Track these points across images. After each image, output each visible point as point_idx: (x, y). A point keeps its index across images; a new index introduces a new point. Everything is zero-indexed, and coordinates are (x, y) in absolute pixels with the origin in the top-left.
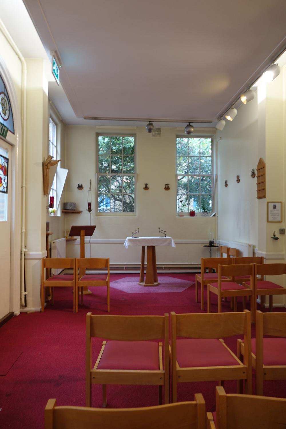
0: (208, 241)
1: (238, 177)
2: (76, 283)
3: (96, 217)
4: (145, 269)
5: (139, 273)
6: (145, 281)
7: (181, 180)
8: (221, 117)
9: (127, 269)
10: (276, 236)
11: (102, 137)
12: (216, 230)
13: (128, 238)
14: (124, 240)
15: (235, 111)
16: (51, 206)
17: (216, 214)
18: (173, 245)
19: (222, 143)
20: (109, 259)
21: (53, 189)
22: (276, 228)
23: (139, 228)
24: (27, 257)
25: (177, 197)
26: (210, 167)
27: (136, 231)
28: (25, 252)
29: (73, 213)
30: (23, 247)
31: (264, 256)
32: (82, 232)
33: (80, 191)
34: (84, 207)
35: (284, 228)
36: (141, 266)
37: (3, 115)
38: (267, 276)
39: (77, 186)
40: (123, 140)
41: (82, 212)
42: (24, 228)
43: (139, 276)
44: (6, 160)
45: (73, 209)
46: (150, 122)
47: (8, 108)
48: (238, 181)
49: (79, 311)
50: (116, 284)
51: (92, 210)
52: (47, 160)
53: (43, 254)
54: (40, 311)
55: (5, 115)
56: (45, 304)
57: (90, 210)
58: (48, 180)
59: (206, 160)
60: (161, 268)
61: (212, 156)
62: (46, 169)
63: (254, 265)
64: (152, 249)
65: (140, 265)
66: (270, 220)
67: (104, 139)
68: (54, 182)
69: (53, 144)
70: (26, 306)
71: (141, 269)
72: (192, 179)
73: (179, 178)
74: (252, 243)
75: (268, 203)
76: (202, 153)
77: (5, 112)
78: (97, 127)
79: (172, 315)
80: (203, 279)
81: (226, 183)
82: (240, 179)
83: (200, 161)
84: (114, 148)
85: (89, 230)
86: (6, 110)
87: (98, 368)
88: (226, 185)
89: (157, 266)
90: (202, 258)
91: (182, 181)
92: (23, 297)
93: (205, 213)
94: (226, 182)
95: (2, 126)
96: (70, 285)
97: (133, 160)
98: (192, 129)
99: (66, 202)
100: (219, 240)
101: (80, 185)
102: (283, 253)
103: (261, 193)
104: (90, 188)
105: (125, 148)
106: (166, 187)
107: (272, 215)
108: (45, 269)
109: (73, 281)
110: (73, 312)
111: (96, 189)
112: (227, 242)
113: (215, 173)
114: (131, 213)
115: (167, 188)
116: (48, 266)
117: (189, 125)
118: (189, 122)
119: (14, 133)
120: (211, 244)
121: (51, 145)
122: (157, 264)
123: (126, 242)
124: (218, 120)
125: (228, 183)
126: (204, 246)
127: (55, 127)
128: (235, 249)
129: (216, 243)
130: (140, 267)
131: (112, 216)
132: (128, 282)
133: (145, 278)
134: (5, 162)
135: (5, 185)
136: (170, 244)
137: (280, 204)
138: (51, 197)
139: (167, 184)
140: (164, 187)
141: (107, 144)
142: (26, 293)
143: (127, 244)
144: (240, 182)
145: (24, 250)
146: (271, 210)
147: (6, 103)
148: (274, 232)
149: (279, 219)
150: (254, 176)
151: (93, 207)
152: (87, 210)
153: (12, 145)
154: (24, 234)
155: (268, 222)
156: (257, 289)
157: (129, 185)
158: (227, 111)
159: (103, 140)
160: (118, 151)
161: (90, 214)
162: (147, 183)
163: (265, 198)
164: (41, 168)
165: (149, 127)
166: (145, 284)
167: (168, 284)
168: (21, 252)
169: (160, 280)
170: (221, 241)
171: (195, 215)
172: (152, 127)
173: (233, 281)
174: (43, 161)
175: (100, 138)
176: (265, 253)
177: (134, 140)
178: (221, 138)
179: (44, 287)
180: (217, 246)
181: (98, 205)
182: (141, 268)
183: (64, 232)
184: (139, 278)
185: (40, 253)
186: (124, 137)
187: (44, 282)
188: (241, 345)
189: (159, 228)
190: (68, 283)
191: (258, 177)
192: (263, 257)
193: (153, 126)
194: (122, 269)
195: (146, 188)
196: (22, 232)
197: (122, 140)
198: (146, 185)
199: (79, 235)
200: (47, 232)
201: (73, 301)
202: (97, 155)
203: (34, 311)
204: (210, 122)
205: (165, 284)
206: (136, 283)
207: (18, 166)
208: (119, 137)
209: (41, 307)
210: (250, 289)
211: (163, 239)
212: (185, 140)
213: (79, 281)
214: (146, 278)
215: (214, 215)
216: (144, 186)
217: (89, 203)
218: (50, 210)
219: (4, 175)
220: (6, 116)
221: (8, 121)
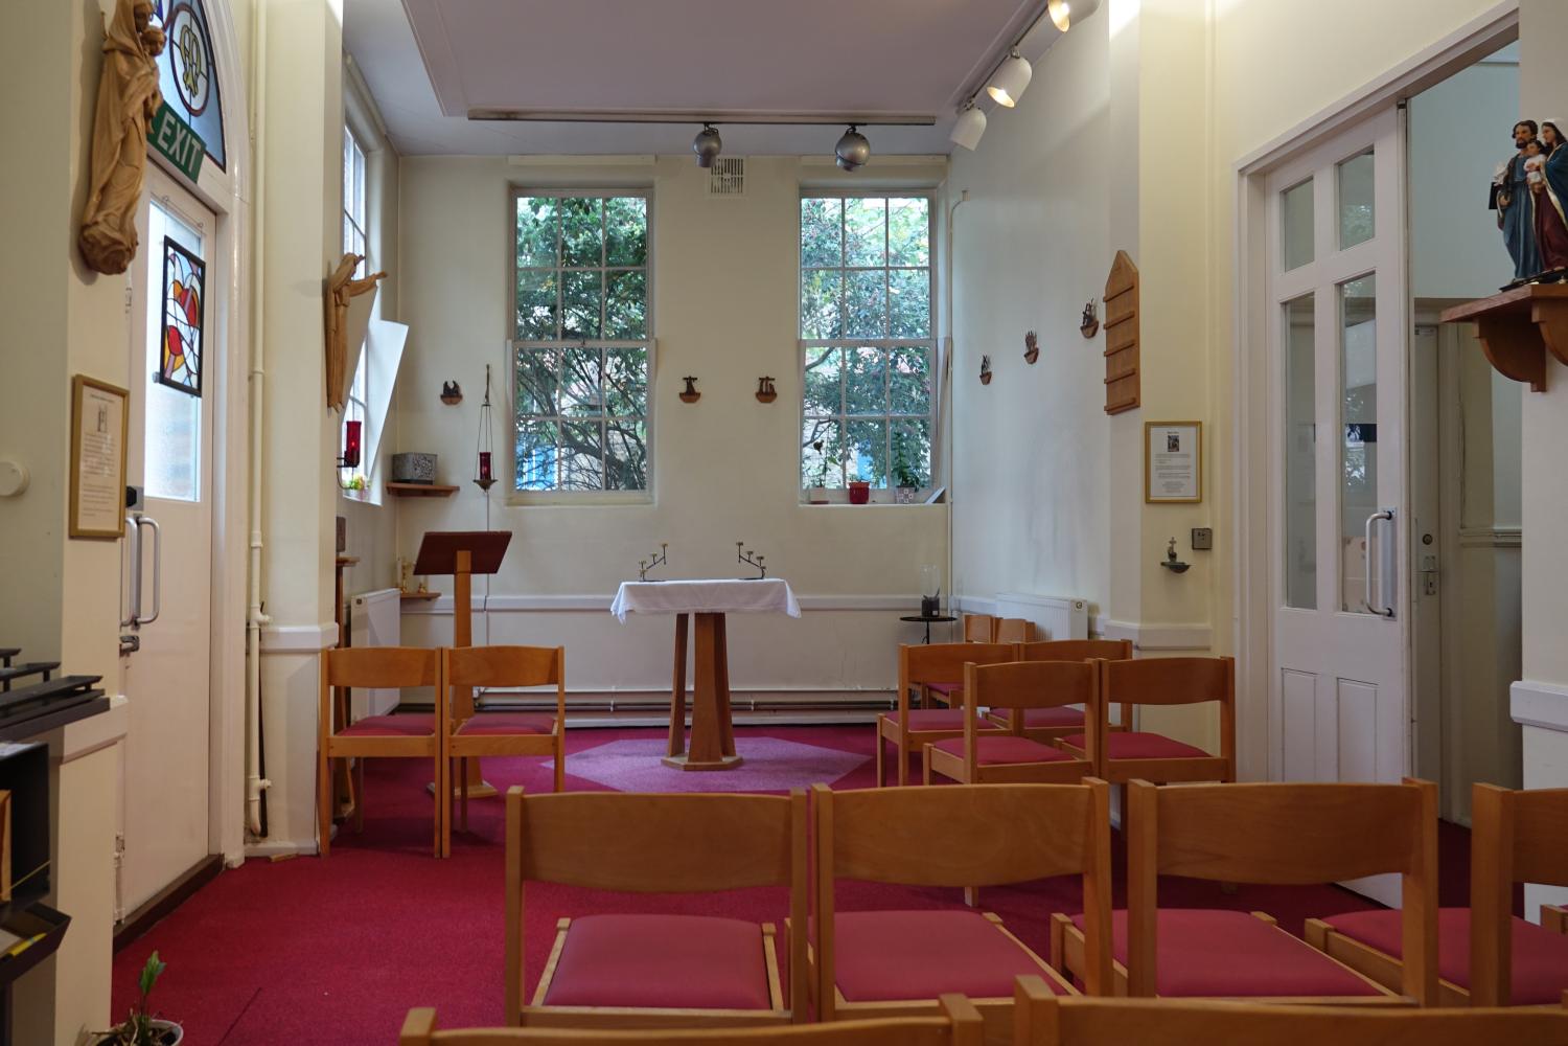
0: (915, 599)
1: (1031, 340)
2: (445, 742)
3: (506, 508)
4: (690, 710)
5: (668, 727)
6: (687, 751)
7: (813, 370)
8: (972, 96)
9: (619, 710)
10: (1179, 560)
11: (528, 199)
12: (946, 558)
13: (623, 584)
14: (609, 597)
15: (1025, 67)
16: (352, 459)
17: (948, 497)
18: (792, 609)
19: (968, 215)
20: (562, 648)
21: (354, 400)
22: (1177, 527)
23: (664, 546)
24: (270, 645)
25: (802, 429)
26: (924, 316)
27: (654, 556)
28: (261, 624)
29: (425, 493)
30: (256, 604)
31: (1135, 639)
32: (463, 558)
33: (452, 408)
34: (463, 473)
35: (1208, 526)
36: (672, 699)
37: (186, 94)
38: (1146, 708)
39: (441, 391)
40: (605, 208)
41: (457, 489)
42: (257, 532)
43: (666, 737)
44: (195, 267)
45: (424, 478)
46: (706, 124)
47: (204, 70)
48: (1032, 355)
49: (452, 852)
50: (584, 763)
51: (494, 481)
52: (337, 271)
53: (324, 634)
54: (314, 852)
55: (194, 93)
56: (334, 828)
57: (486, 481)
58: (345, 347)
59: (909, 285)
60: (743, 708)
61: (932, 269)
62: (337, 305)
63: (1100, 663)
64: (713, 624)
65: (670, 693)
66: (1155, 495)
67: (536, 209)
68: (357, 373)
69: (355, 225)
70: (264, 833)
71: (673, 711)
72: (855, 366)
73: (812, 355)
74: (1087, 594)
75: (1148, 425)
76: (896, 258)
77: (195, 84)
78: (513, 160)
79: (818, 793)
80: (905, 726)
81: (983, 367)
82: (1037, 346)
83: (888, 290)
84: (571, 243)
85: (487, 551)
86: (197, 75)
87: (547, 1003)
88: (986, 377)
89: (733, 699)
90: (903, 644)
91: (816, 374)
92: (256, 797)
93: (906, 490)
94: (986, 363)
95: (184, 131)
96: (423, 753)
97: (640, 292)
98: (863, 151)
99: (398, 452)
100: (959, 597)
101: (451, 386)
102: (1207, 625)
103: (1123, 390)
104: (487, 397)
105: (611, 243)
106: (764, 390)
107: (1161, 476)
108: (332, 688)
109: (433, 735)
110: (432, 855)
111: (507, 402)
112: (988, 601)
113: (941, 335)
114: (635, 495)
115: (767, 394)
116: (343, 678)
117: (852, 136)
118: (850, 124)
119: (223, 168)
120: (930, 610)
121: (348, 227)
122: (731, 689)
123: (618, 602)
124: (958, 112)
125: (992, 369)
126: (903, 619)
127: (363, 160)
128: (1021, 622)
129: (948, 606)
130: (670, 704)
131: (567, 507)
132: (626, 755)
133: (688, 742)
134: (193, 274)
135: (192, 364)
136: (778, 607)
137: (1192, 430)
138: (348, 423)
139: (768, 379)
140: (756, 389)
141: (549, 229)
142: (266, 783)
143: (621, 603)
144: (1039, 357)
145: (258, 616)
146: (1159, 455)
147: (197, 46)
148: (1173, 542)
149: (1189, 492)
150: (1093, 328)
151: (498, 469)
152: (475, 481)
153: (216, 212)
154: (257, 553)
155: (1148, 501)
156: (1110, 760)
157: (628, 391)
158: (992, 71)
159: (533, 213)
160: (590, 255)
161: (488, 496)
162: (693, 376)
163: (1138, 406)
164: (319, 301)
165: (705, 145)
166: (690, 760)
167: (771, 762)
168: (248, 624)
169: (744, 747)
170: (965, 597)
171: (870, 499)
172: (714, 145)
173: (1019, 732)
174: (325, 277)
175: (523, 205)
176: (1136, 625)
177: (644, 210)
178: (964, 192)
179: (329, 759)
180: (952, 619)
181: (515, 466)
182: (673, 707)
183: (394, 567)
184: (665, 744)
185: (316, 629)
186: (609, 200)
187: (328, 739)
188: (1066, 934)
189: (741, 544)
190: (414, 745)
191: (1108, 327)
192: (1131, 642)
193: (719, 141)
194: (602, 710)
195: (690, 395)
196: (251, 549)
197: (600, 210)
198: (690, 381)
199: (448, 568)
200: (337, 555)
201: (433, 819)
202: (513, 270)
203: (295, 852)
204: (929, 122)
205: (762, 761)
206: (657, 760)
207: (236, 293)
208: (592, 200)
209: (318, 839)
210: (1083, 758)
211: (754, 584)
212: (831, 206)
213: (455, 736)
214: (692, 742)
215: (941, 499)
216: (683, 388)
217: (481, 454)
218: (348, 475)
219: (191, 324)
220: (197, 97)
221: (201, 118)
